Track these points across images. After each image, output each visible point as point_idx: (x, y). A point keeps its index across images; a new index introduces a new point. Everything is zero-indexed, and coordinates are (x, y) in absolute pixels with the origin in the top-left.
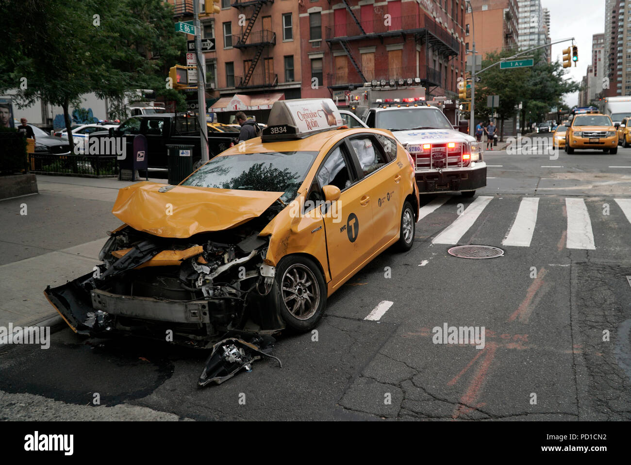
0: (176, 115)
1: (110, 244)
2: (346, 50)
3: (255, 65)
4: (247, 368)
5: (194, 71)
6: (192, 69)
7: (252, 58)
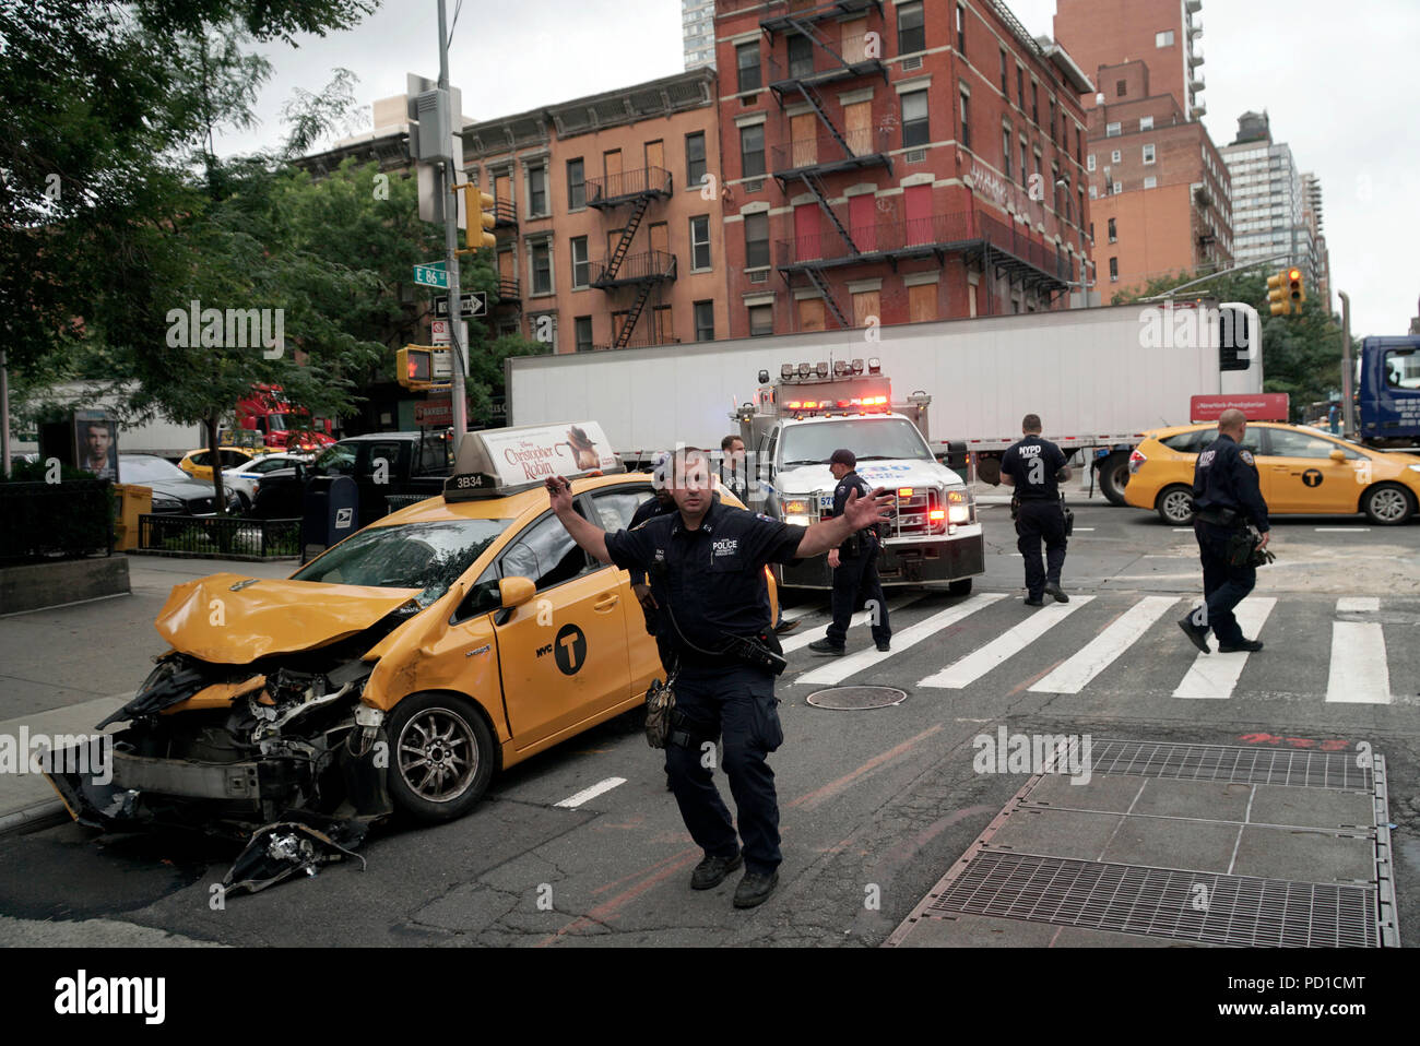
0: (423, 435)
1: (157, 677)
2: (818, 287)
3: (635, 322)
4: (309, 871)
5: (446, 355)
6: (442, 352)
7: (628, 307)
